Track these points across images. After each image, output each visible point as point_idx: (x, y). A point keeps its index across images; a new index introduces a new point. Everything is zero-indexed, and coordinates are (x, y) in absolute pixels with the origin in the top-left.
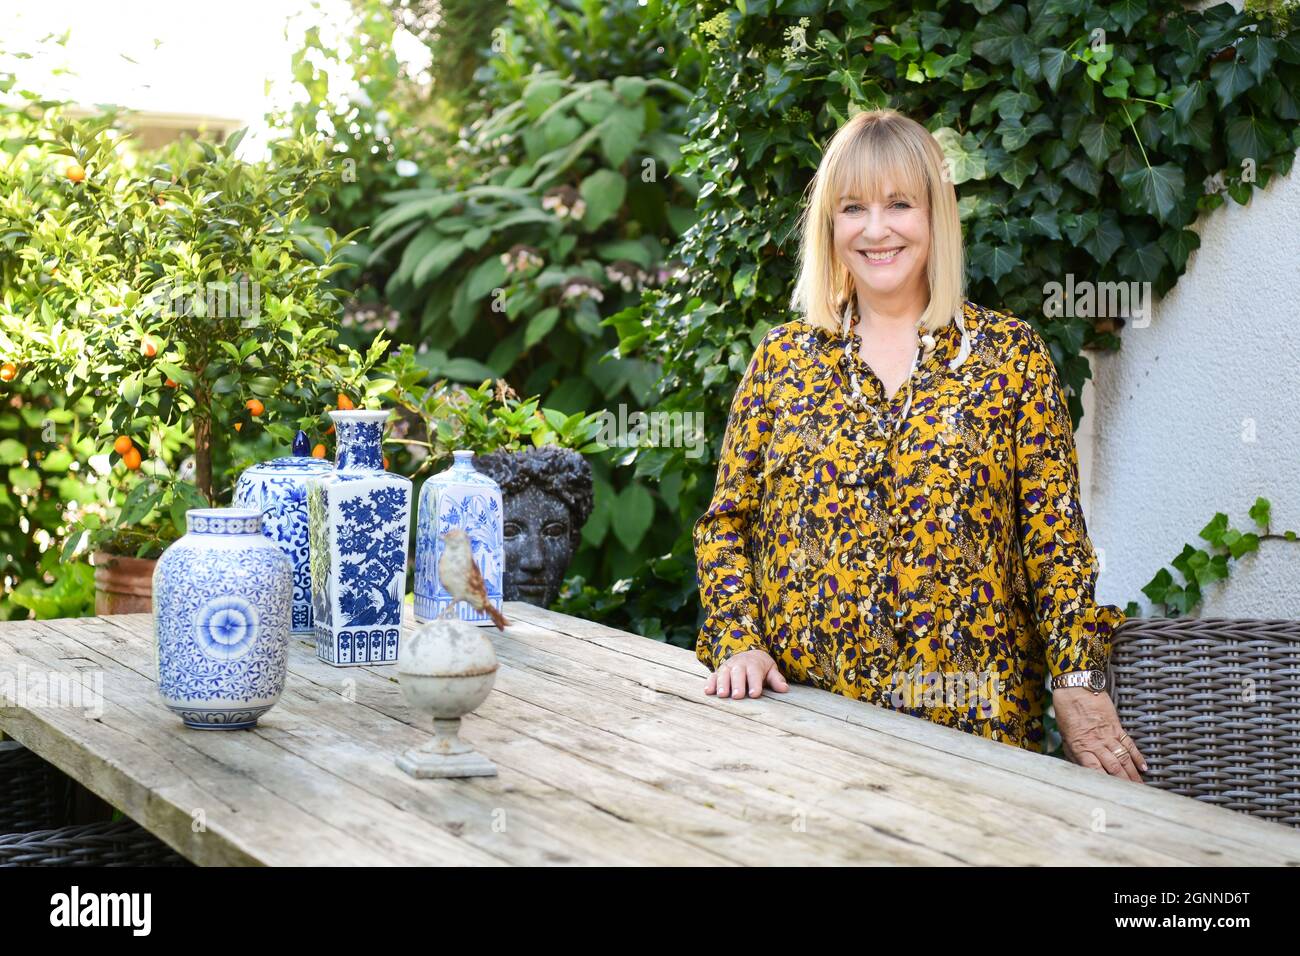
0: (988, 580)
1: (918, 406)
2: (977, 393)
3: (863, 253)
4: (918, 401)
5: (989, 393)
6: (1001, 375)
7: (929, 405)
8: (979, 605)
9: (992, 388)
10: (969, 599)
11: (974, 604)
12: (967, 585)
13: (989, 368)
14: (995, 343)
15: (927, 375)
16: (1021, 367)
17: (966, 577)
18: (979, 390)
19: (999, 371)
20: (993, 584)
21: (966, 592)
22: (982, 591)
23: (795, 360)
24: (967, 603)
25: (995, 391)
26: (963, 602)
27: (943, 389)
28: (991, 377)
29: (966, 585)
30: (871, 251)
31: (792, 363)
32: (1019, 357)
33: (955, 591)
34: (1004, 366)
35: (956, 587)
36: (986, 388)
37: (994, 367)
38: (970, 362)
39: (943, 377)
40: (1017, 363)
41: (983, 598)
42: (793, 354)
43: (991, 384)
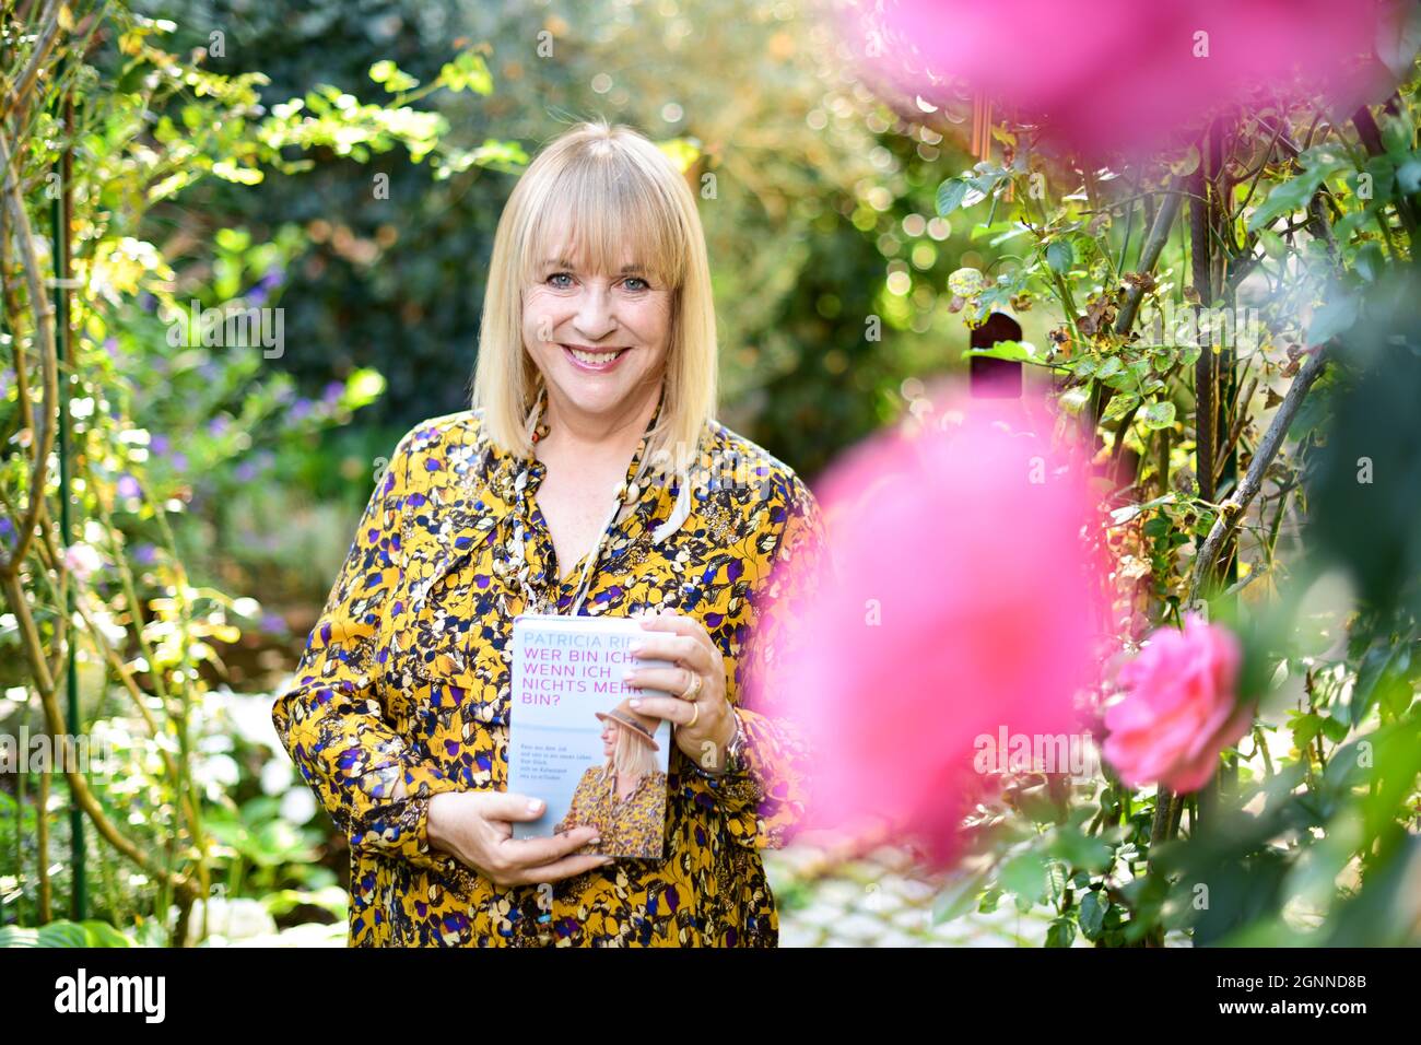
0: (671, 882)
1: (599, 598)
2: (692, 586)
3: (568, 348)
4: (599, 589)
5: (710, 587)
6: (733, 560)
7: (615, 600)
8: (658, 919)
9: (716, 581)
10: (643, 909)
11: (650, 918)
12: (641, 889)
13: (717, 544)
14: (734, 501)
15: (622, 544)
16: (768, 545)
17: (639, 877)
18: (697, 580)
19: (732, 552)
20: (678, 887)
21: (638, 900)
22: (662, 898)
23: (439, 489)
24: (641, 916)
25: (719, 587)
26: (634, 914)
27: (641, 572)
28: (719, 560)
29: (638, 889)
30: (581, 349)
31: (435, 491)
32: (767, 528)
33: (622, 895)
34: (741, 543)
35: (624, 889)
36: (707, 578)
37: (725, 546)
38: (691, 528)
39: (646, 550)
40: (763, 538)
41: (664, 909)
42: (440, 478)
43: (715, 572)
